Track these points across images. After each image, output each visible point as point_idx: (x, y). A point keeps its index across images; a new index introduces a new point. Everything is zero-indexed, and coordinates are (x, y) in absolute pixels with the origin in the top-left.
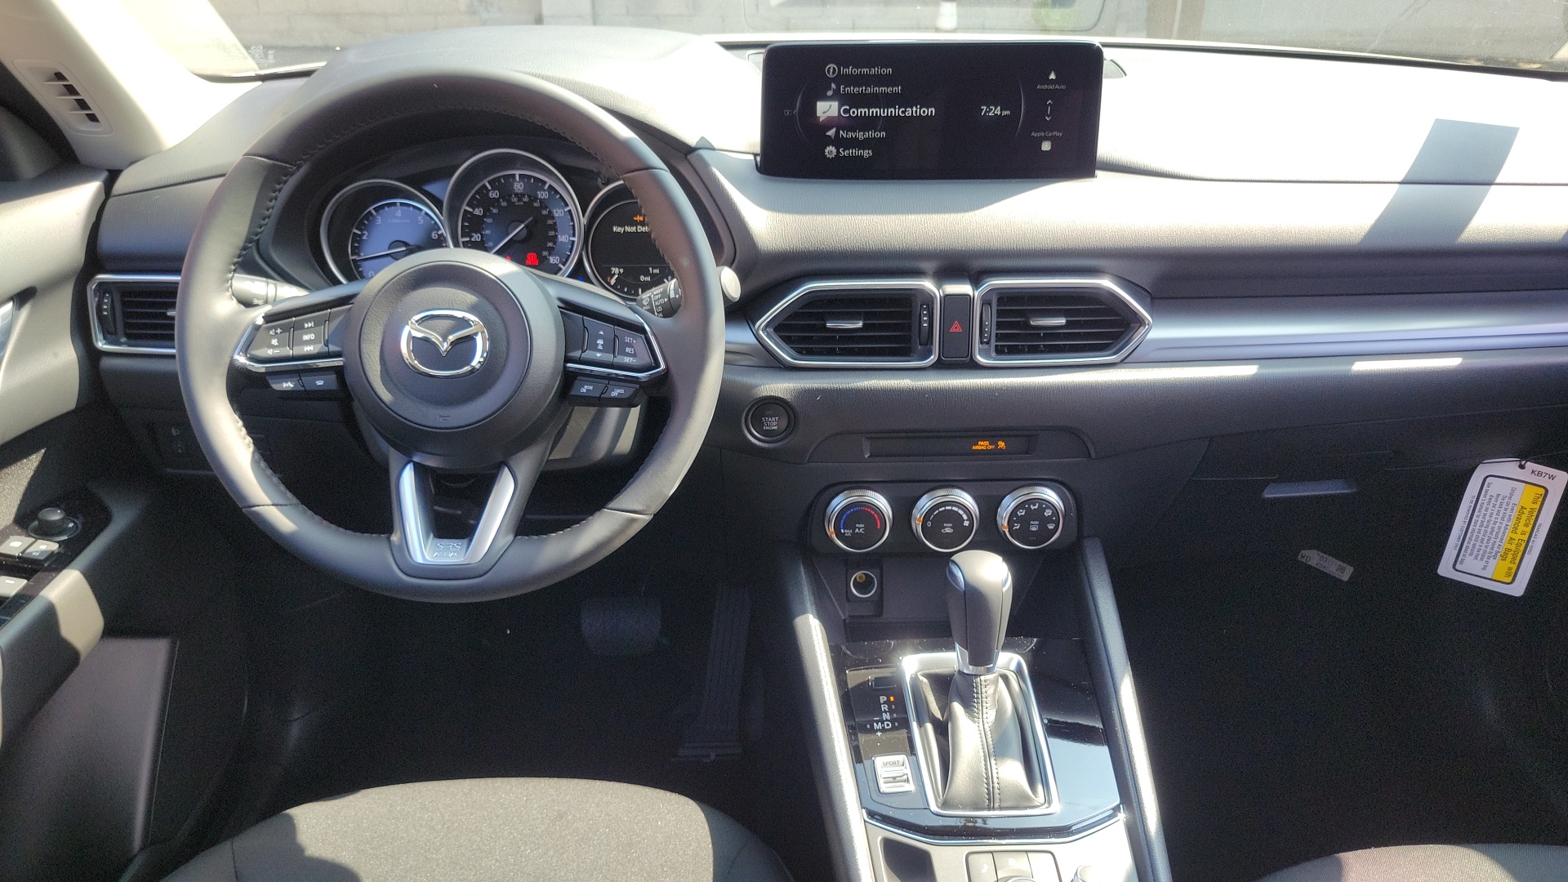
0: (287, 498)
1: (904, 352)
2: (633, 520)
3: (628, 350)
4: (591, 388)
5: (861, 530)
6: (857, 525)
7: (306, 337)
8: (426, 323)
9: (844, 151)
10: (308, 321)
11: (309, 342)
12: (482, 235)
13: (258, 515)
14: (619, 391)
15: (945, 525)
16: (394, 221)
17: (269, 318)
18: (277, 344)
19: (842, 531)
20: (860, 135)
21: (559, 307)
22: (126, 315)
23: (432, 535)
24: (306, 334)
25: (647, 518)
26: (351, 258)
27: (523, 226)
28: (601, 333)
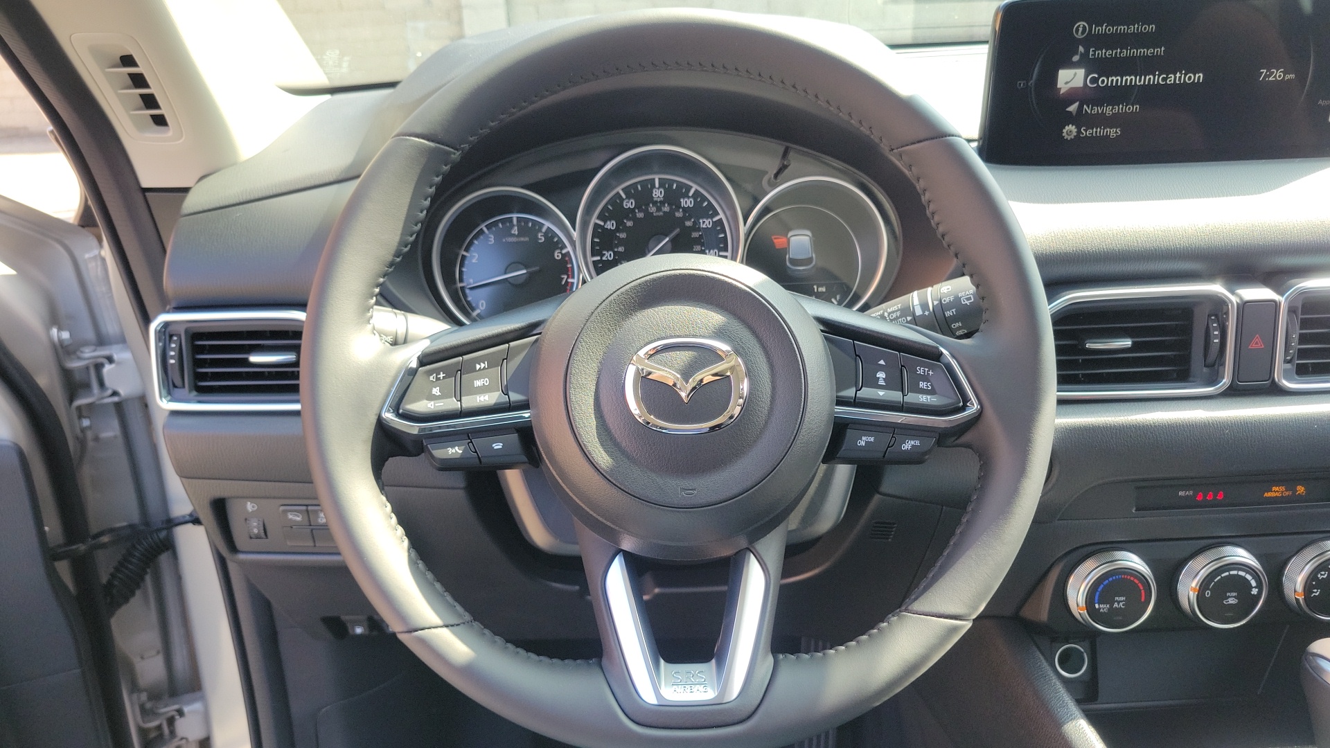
0: (460, 616)
1: (1183, 376)
2: (955, 629)
3: (922, 385)
4: (872, 439)
5: (1121, 604)
6: (1117, 598)
7: (478, 383)
8: (658, 356)
9: (1086, 131)
10: (479, 360)
11: (483, 390)
12: (614, 253)
13: (423, 642)
14: (913, 442)
15: (1228, 594)
16: (510, 239)
17: (425, 360)
18: (439, 394)
19: (1097, 606)
20: (1108, 110)
21: (822, 331)
22: (198, 363)
23: (662, 661)
24: (479, 379)
25: (968, 625)
26: (459, 285)
27: (667, 239)
28: (882, 362)
